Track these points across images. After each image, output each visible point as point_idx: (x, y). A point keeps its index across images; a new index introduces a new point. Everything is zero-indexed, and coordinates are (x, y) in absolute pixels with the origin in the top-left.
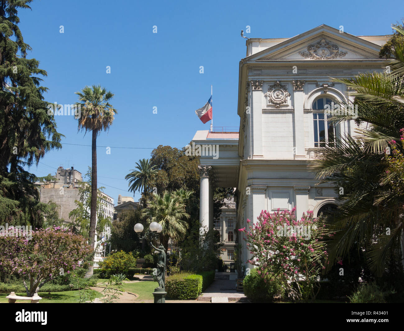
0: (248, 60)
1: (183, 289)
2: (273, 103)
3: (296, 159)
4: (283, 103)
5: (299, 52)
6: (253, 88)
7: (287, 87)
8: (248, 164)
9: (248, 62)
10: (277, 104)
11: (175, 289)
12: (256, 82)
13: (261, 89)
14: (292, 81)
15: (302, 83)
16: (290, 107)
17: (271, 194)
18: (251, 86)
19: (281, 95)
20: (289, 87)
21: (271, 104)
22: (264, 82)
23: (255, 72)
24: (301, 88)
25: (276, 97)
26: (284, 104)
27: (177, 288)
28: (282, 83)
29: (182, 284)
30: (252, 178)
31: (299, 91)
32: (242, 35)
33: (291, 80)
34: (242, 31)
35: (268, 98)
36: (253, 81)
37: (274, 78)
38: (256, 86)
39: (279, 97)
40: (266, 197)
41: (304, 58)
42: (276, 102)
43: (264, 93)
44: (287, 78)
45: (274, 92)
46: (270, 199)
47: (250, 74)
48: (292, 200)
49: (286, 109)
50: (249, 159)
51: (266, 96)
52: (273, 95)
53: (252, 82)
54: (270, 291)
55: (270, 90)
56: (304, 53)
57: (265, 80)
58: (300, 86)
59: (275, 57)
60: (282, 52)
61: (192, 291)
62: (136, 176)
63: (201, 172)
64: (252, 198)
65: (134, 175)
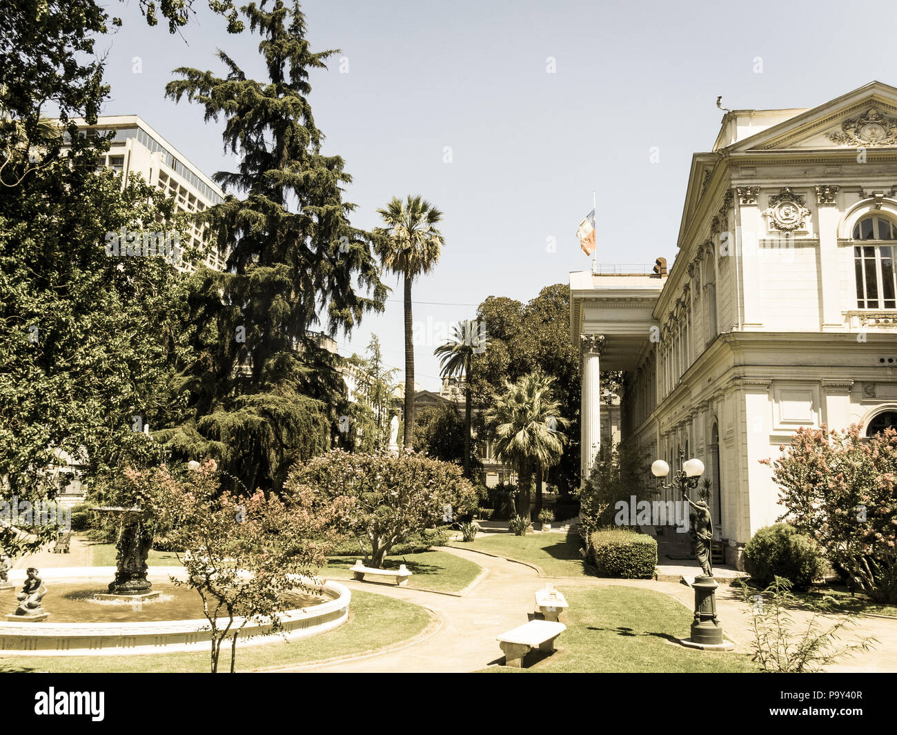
0: (733, 151)
1: (630, 559)
2: (779, 228)
3: (826, 330)
4: (797, 227)
5: (827, 134)
6: (741, 200)
7: (805, 198)
8: (737, 339)
9: (731, 154)
10: (785, 230)
11: (615, 560)
12: (746, 189)
13: (755, 203)
14: (814, 187)
15: (833, 191)
16: (811, 236)
17: (778, 392)
18: (735, 196)
19: (793, 214)
20: (809, 198)
21: (774, 229)
22: (761, 189)
23: (744, 172)
24: (832, 200)
25: (785, 217)
26: (800, 229)
27: (618, 558)
28: (794, 191)
29: (628, 552)
30: (742, 363)
31: (827, 205)
32: (719, 104)
33: (813, 185)
34: (720, 98)
35: (770, 220)
36: (740, 188)
37: (781, 183)
38: (746, 197)
39: (789, 217)
41: (835, 144)
42: (784, 226)
43: (761, 211)
44: (805, 183)
45: (781, 207)
46: (777, 402)
47: (734, 176)
48: (819, 405)
49: (804, 240)
50: (735, 330)
51: (765, 216)
52: (779, 212)
53: (739, 191)
54: (804, 570)
55: (772, 203)
56: (835, 135)
57: (762, 186)
58: (828, 196)
59: (783, 144)
60: (794, 135)
61: (645, 564)
62: (454, 349)
63: (585, 345)
64: (744, 400)
65: (449, 348)
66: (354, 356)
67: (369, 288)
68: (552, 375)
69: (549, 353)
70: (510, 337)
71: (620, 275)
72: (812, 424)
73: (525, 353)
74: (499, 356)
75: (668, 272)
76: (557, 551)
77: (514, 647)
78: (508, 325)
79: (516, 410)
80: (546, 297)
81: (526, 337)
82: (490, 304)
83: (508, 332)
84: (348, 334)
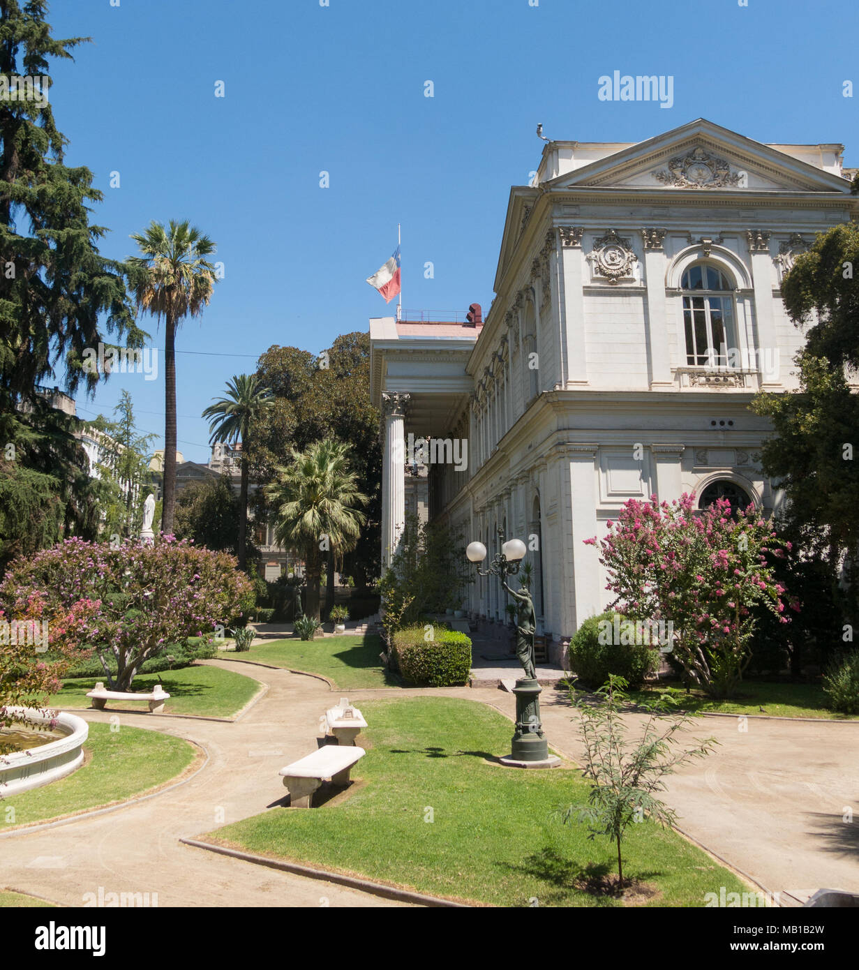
0: (554, 186)
1: (439, 663)
2: (605, 274)
3: (654, 390)
4: (623, 274)
5: (653, 173)
6: (564, 242)
7: (631, 242)
8: (560, 399)
9: (553, 190)
10: (611, 276)
11: (422, 665)
12: (569, 229)
13: (579, 245)
14: (641, 230)
15: (660, 235)
16: (637, 284)
17: (605, 460)
18: (557, 237)
19: (619, 259)
20: (635, 241)
21: (599, 275)
22: (585, 230)
23: (567, 210)
24: (659, 245)
25: (610, 262)
26: (626, 276)
27: (426, 662)
28: (620, 233)
29: (438, 654)
30: (566, 427)
31: (654, 251)
32: (539, 133)
33: (640, 228)
34: (540, 126)
35: (595, 265)
36: (562, 228)
37: (606, 224)
38: (569, 239)
39: (616, 261)
40: (596, 468)
41: (661, 184)
42: (609, 272)
43: (585, 254)
44: (631, 224)
45: (606, 251)
46: (604, 471)
47: (556, 214)
48: (649, 474)
49: (631, 288)
50: (558, 388)
51: (589, 260)
52: (605, 257)
53: (561, 231)
54: (635, 665)
55: (597, 247)
56: (662, 174)
57: (586, 227)
58: (656, 240)
59: (607, 181)
60: (619, 172)
61: (458, 668)
62: (228, 410)
63: (388, 406)
64: (568, 469)
65: (223, 409)
66: (100, 418)
67: (121, 333)
68: (348, 441)
69: (345, 415)
70: (298, 395)
71: (429, 323)
72: (641, 495)
73: (316, 415)
74: (283, 419)
75: (483, 321)
76: (352, 658)
77: (301, 782)
78: (296, 381)
79: (303, 484)
80: (341, 347)
81: (317, 395)
82: (274, 354)
83: (295, 389)
84: (92, 391)
